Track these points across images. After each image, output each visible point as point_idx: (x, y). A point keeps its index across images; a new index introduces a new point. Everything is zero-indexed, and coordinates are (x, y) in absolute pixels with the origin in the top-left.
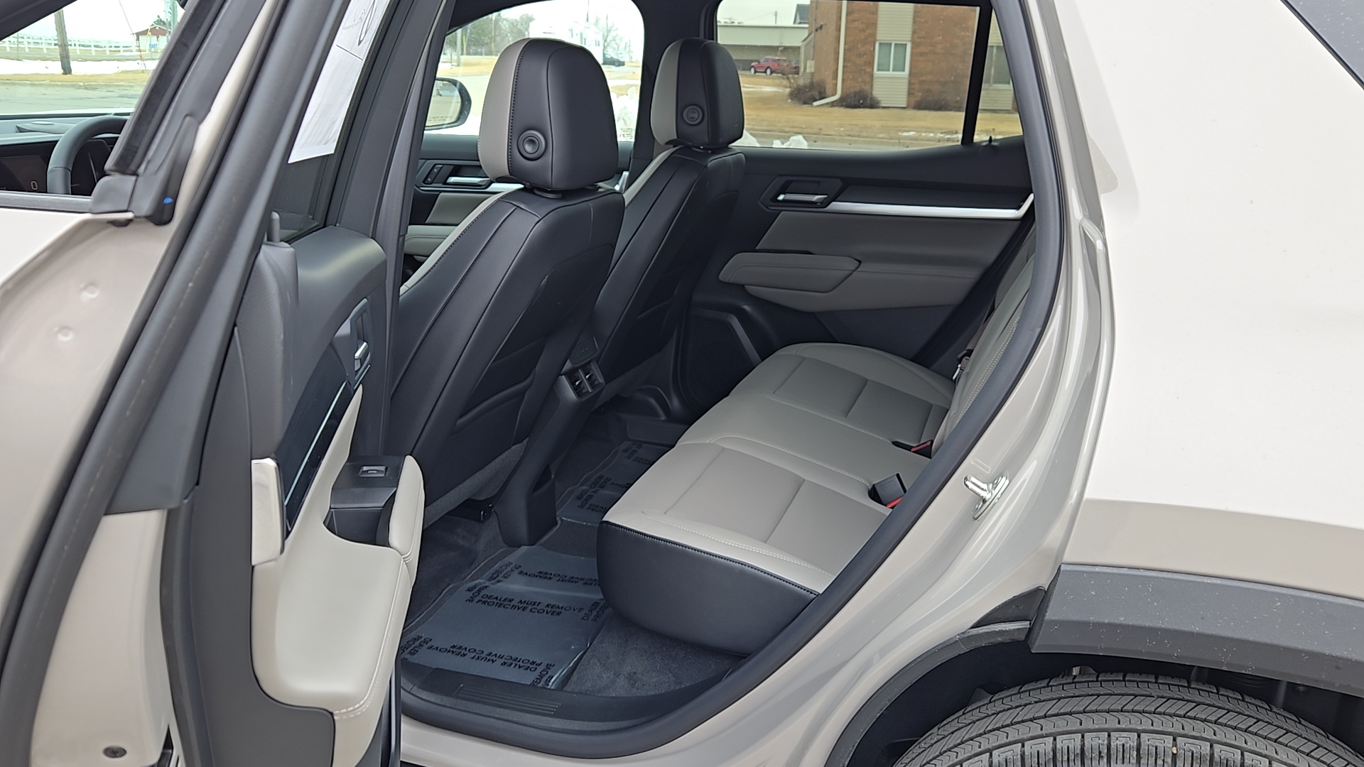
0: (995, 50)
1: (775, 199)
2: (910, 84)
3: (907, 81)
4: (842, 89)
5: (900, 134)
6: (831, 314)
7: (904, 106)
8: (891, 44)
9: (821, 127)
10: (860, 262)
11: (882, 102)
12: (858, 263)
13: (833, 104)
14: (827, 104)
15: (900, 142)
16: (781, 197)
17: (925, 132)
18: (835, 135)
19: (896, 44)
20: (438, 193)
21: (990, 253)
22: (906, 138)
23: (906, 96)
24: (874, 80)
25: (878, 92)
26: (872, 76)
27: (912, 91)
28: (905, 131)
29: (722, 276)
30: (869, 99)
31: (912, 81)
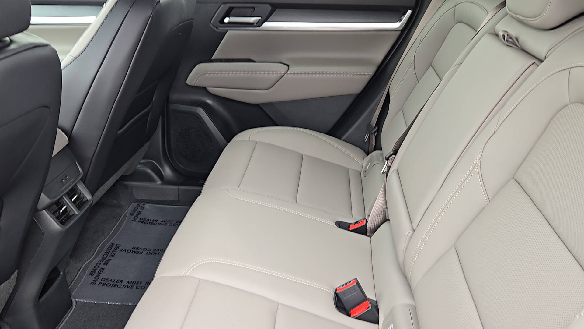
1: (222, 21)
6: (270, 104)
10: (288, 66)
12: (287, 67)
16: (227, 20)
21: (379, 56)
29: (189, 81)
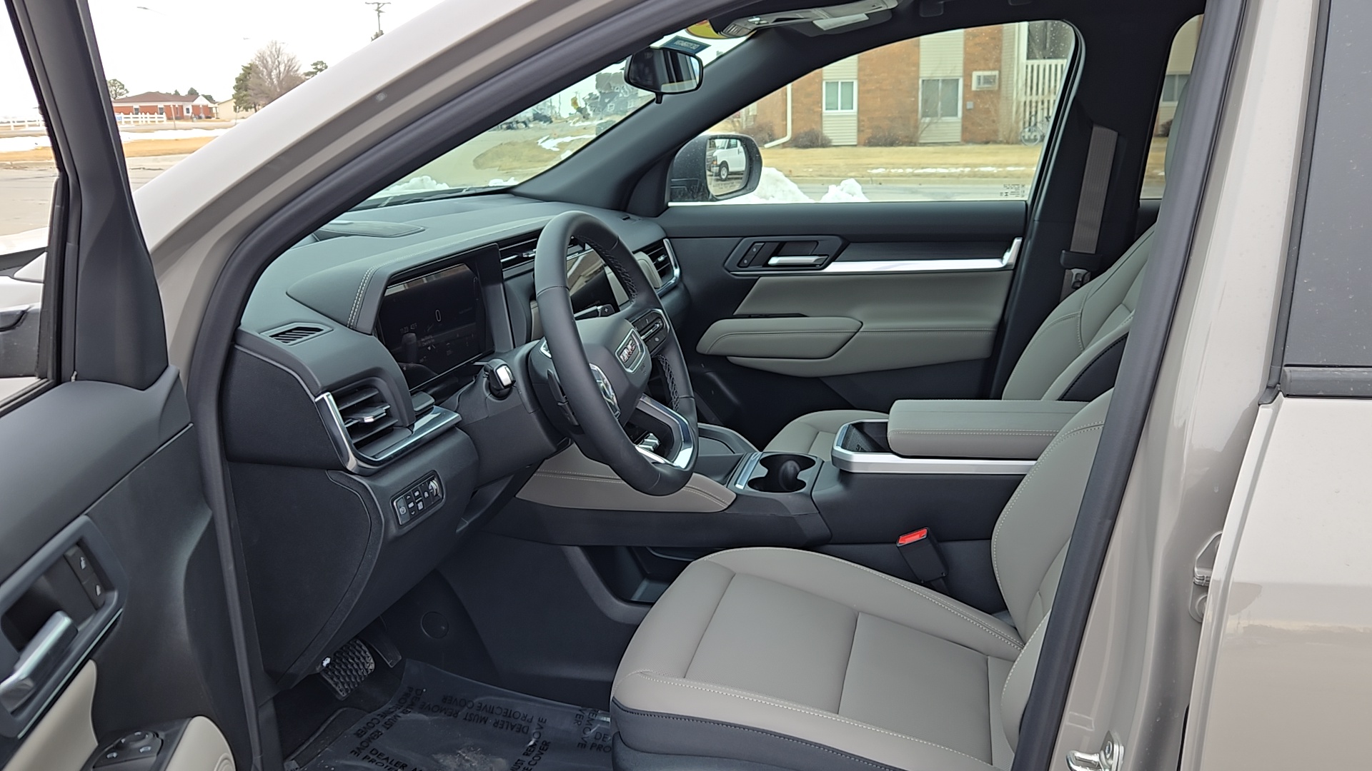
0: (940, 84)
2: (859, 121)
3: (856, 118)
4: (792, 129)
5: (869, 171)
7: (855, 143)
8: (838, 82)
9: (790, 169)
11: (834, 141)
13: (784, 145)
14: (778, 145)
15: (872, 180)
17: (893, 168)
18: (806, 177)
19: (842, 83)
20: (757, 278)
22: (877, 175)
23: (856, 134)
24: (824, 119)
25: (828, 131)
26: (821, 115)
27: (862, 128)
28: (873, 168)
30: (820, 138)
31: (861, 118)
